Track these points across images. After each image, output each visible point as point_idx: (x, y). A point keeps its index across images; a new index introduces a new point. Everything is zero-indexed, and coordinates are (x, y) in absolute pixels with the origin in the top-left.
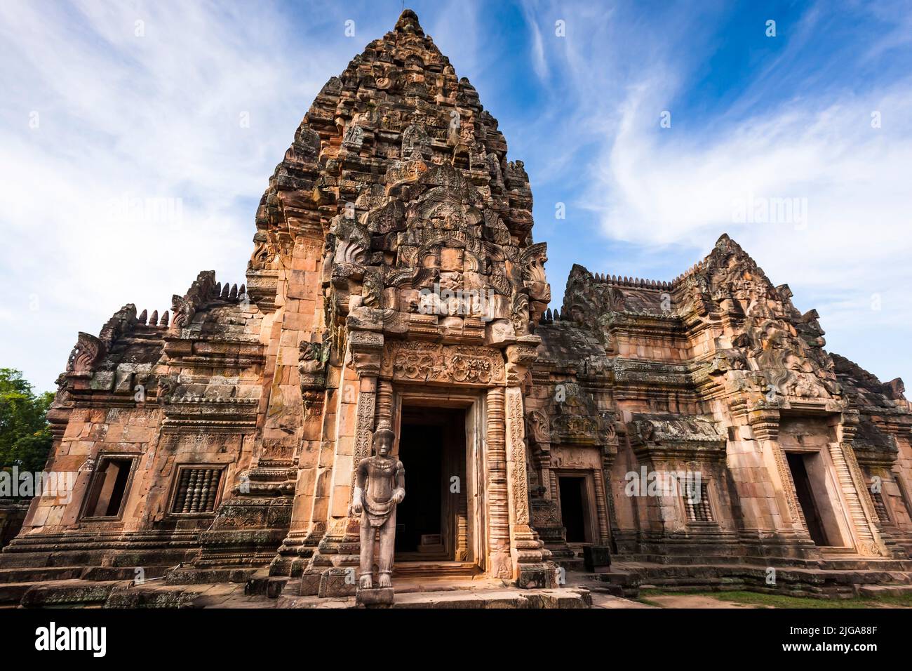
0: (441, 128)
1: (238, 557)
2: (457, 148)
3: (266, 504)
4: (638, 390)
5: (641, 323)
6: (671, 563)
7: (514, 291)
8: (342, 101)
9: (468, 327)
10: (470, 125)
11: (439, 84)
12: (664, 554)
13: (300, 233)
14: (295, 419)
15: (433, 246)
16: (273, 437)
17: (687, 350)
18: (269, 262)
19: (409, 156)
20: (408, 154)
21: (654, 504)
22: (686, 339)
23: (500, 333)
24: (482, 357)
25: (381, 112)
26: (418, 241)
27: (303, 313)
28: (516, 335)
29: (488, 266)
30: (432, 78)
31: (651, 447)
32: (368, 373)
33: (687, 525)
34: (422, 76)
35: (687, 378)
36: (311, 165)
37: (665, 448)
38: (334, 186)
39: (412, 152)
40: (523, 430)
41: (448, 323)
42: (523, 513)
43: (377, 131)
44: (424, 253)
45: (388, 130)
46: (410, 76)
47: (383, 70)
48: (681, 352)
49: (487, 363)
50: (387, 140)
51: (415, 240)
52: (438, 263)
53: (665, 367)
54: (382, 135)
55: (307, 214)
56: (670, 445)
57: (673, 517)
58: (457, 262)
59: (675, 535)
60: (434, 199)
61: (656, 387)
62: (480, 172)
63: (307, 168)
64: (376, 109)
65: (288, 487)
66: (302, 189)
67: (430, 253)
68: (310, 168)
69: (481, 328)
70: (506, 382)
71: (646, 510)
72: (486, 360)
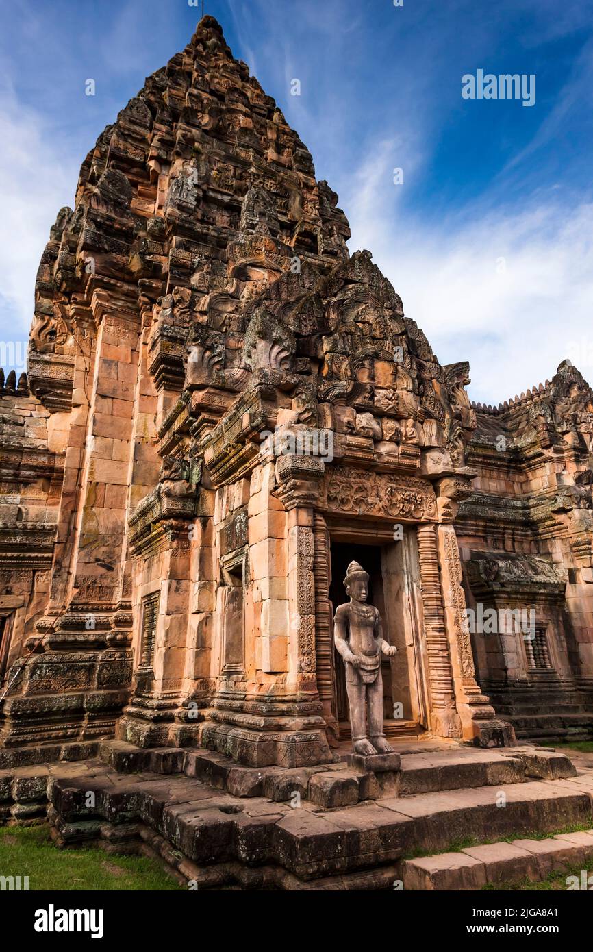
0: (282, 197)
1: (61, 729)
2: (301, 225)
3: (93, 660)
4: (477, 526)
5: (480, 451)
6: (518, 714)
7: (448, 417)
8: (157, 137)
9: (404, 455)
10: (314, 197)
11: (271, 135)
12: (510, 704)
13: (109, 311)
14: (114, 552)
15: (367, 356)
16: (87, 574)
17: (521, 484)
18: (60, 344)
19: (253, 229)
20: (252, 226)
21: (495, 650)
22: (521, 471)
23: (436, 463)
24: (414, 489)
25: (209, 162)
26: (348, 349)
27: (118, 416)
28: (453, 466)
29: (420, 385)
30: (262, 126)
31: (497, 588)
32: (305, 503)
33: (528, 673)
34: (250, 120)
35: (524, 514)
36: (125, 221)
37: (509, 590)
38: (160, 255)
39: (257, 224)
40: (460, 572)
41: (385, 448)
42: (469, 665)
43: (205, 187)
44: (356, 366)
45: (218, 189)
46: (236, 118)
47: (202, 102)
48: (515, 486)
49: (420, 496)
50: (215, 201)
51: (345, 348)
52: (372, 377)
53: (503, 502)
54: (211, 193)
55: (121, 287)
56: (514, 587)
57: (516, 665)
58: (390, 378)
59: (518, 684)
60: (356, 298)
61: (494, 523)
62: (333, 260)
63: (120, 224)
64: (203, 157)
65: (119, 637)
66: (115, 252)
67: (364, 365)
68: (124, 225)
69: (416, 456)
70: (440, 518)
71: (485, 657)
72: (418, 493)
